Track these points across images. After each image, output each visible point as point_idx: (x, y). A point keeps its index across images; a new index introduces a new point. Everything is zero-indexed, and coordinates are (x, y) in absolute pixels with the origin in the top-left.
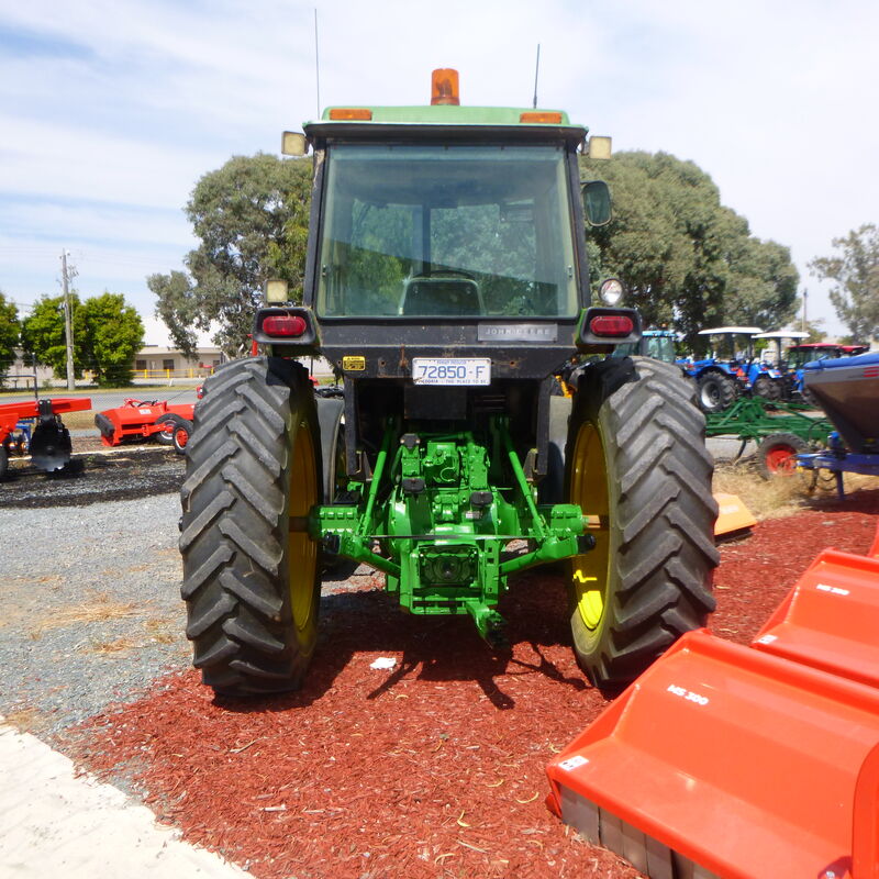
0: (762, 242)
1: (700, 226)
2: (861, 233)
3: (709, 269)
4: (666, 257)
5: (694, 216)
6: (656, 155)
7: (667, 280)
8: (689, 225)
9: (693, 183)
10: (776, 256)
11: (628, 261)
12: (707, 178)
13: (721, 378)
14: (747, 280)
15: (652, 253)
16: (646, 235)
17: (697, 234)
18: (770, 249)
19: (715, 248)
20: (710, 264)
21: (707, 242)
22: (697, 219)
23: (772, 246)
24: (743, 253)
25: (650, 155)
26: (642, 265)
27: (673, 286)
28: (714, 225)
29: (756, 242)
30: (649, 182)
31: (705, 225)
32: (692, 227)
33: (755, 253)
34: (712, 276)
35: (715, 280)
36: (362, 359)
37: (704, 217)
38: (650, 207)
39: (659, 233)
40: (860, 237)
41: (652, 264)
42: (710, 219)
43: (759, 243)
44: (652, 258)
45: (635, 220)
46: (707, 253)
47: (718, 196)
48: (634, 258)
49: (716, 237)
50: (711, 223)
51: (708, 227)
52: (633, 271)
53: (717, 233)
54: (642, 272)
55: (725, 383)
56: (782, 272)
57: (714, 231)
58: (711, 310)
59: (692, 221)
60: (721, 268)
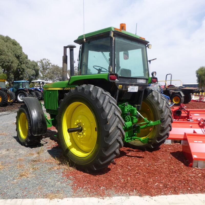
0: (31, 61)
1: (19, 56)
2: (43, 60)
3: (21, 66)
4: (12, 63)
5: (17, 53)
6: (6, 37)
7: (12, 68)
8: (16, 55)
9: (16, 45)
10: (35, 64)
11: (3, 63)
12: (19, 44)
13: (38, 92)
14: (29, 69)
15: (9, 61)
16: (7, 56)
17: (18, 57)
18: (33, 63)
19: (22, 61)
20: (21, 65)
21: (20, 59)
22: (18, 54)
23: (33, 62)
24: (27, 63)
25: (4, 36)
26: (6, 64)
27: (14, 70)
28: (22, 56)
29: (29, 60)
30: (6, 43)
31: (20, 55)
32: (17, 56)
33: (30, 63)
34: (21, 68)
35: (22, 69)
36: (122, 86)
37: (20, 54)
38: (7, 50)
39: (10, 56)
40: (43, 61)
41: (9, 64)
42: (21, 54)
43: (30, 61)
44: (9, 62)
45: (4, 52)
46: (20, 62)
47: (22, 49)
48: (4, 62)
49: (22, 58)
50: (21, 55)
51: (20, 56)
52: (4, 65)
53: (23, 58)
54: (6, 66)
55: (39, 93)
56: (36, 68)
57: (22, 57)
58: (21, 76)
59: (17, 54)
60: (23, 66)
